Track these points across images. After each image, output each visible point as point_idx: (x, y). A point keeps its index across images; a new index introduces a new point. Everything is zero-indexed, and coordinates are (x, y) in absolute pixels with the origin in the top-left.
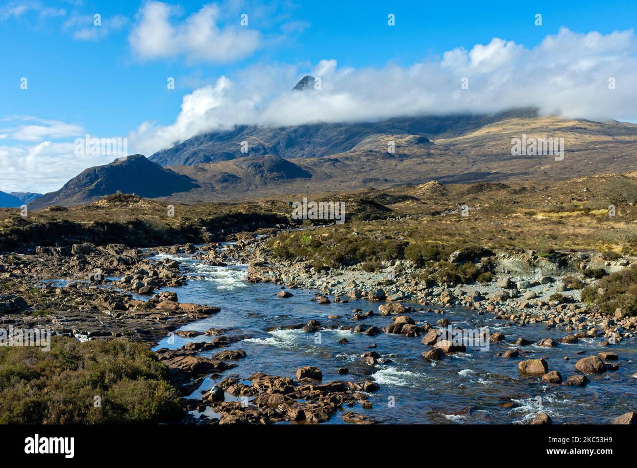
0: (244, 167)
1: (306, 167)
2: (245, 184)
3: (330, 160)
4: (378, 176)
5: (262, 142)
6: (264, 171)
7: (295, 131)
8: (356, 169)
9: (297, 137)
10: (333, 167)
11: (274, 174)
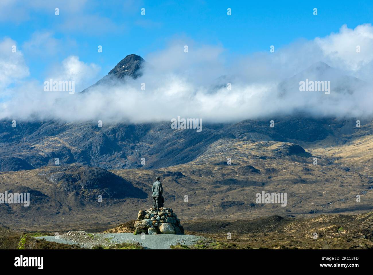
0: (51, 180)
1: (138, 183)
2: (54, 204)
3: (170, 174)
4: (241, 199)
5: (66, 144)
6: (80, 187)
7: (114, 131)
8: (208, 188)
9: (116, 140)
10: (175, 184)
11: (95, 191)
